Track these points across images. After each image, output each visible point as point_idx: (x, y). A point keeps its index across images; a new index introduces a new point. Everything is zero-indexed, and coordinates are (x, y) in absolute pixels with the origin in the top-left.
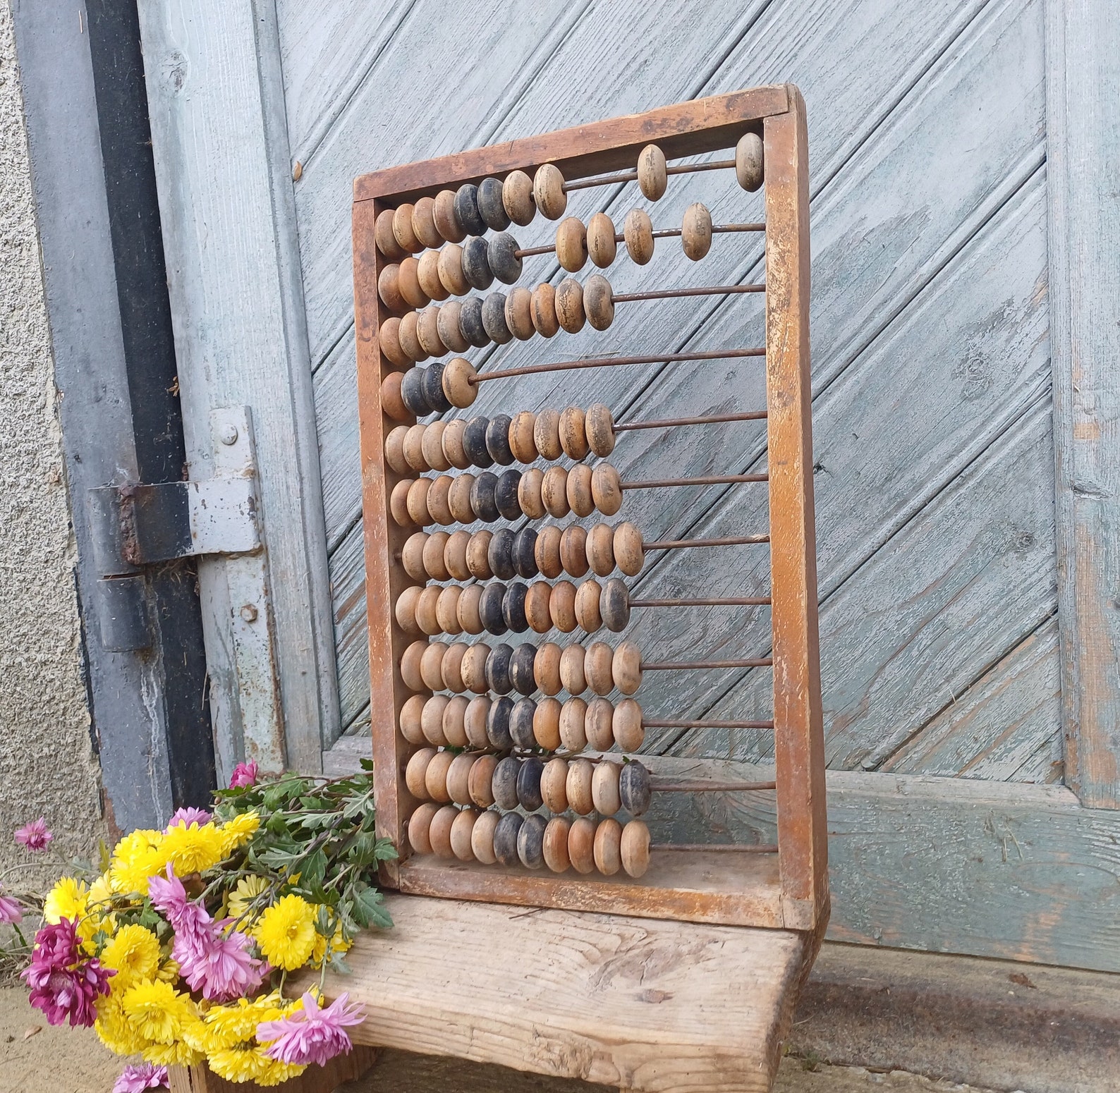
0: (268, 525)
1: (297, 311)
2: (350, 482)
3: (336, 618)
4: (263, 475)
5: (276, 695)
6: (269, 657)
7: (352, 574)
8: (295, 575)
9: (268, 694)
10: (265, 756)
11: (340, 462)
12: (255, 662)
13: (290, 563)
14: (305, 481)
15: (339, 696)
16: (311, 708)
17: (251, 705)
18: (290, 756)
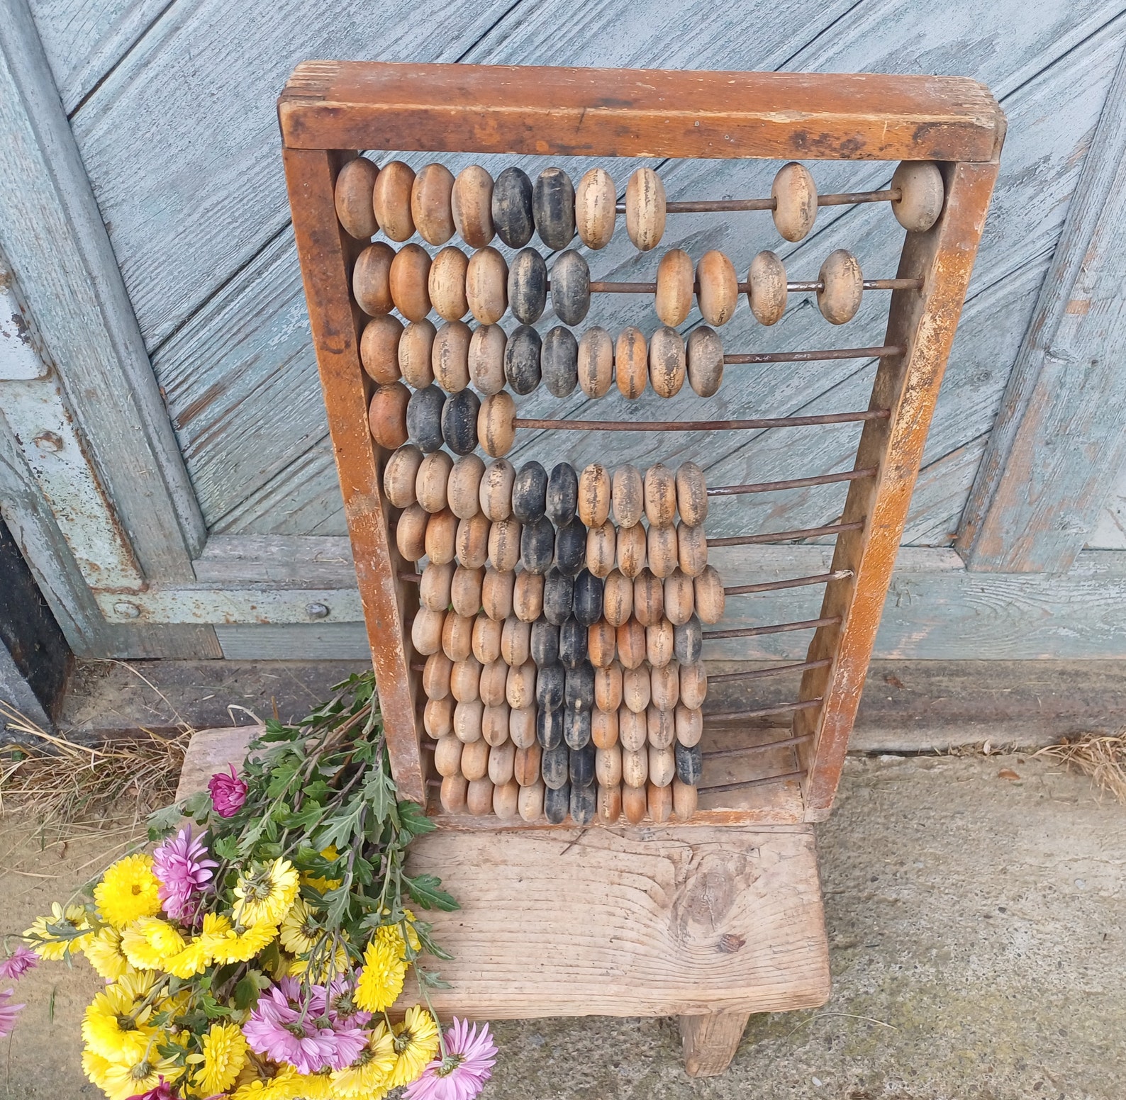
0: (49, 337)
1: (22, 28)
2: (171, 273)
3: (176, 423)
4: (23, 274)
5: (114, 520)
6: (93, 486)
7: (192, 379)
8: (111, 395)
9: (102, 521)
10: (112, 574)
11: (149, 246)
12: (72, 489)
13: (98, 380)
14: (99, 280)
15: (197, 499)
16: (166, 525)
17: (78, 530)
18: (146, 567)
